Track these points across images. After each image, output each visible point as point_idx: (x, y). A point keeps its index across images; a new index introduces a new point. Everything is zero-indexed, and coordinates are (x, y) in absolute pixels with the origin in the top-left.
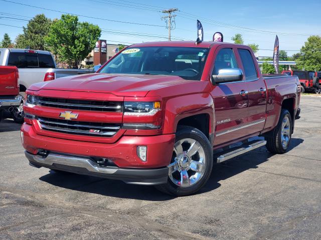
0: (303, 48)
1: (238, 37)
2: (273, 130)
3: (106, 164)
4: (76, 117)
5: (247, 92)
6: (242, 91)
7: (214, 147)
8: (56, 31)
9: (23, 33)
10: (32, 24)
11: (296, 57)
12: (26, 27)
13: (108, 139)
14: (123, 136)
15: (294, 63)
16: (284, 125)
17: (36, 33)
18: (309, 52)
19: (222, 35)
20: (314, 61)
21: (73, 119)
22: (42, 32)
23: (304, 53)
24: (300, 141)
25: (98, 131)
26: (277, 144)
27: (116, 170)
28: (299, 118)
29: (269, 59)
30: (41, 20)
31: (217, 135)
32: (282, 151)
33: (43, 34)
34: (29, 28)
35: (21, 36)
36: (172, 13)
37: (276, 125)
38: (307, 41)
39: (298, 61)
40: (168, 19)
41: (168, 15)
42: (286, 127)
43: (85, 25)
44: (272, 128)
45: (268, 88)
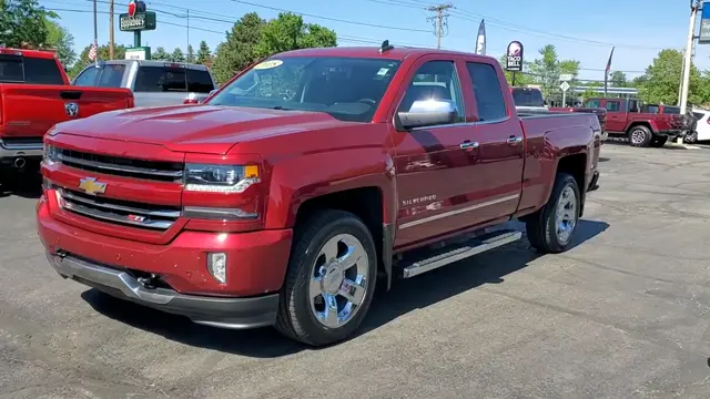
0: (650, 67)
1: (549, 50)
2: (540, 210)
3: (156, 283)
4: (103, 190)
5: (476, 144)
6: (468, 141)
7: (394, 249)
8: (271, 38)
9: (225, 40)
10: (239, 27)
11: (639, 81)
12: (230, 32)
13: (157, 236)
14: (183, 230)
15: (634, 91)
16: (562, 201)
17: (244, 41)
18: (661, 74)
19: (521, 46)
20: (667, 88)
21: (98, 193)
22: (253, 40)
23: (650, 77)
24: (602, 226)
25: (142, 219)
26: (547, 236)
27: (172, 297)
28: (596, 188)
29: (597, 83)
30: (251, 21)
31: (401, 227)
32: (557, 248)
33: (254, 42)
34: (235, 34)
35: (223, 45)
36: (444, 11)
37: (546, 202)
38: (658, 57)
39: (642, 89)
40: (438, 20)
41: (436, 13)
42: (567, 207)
43: (315, 30)
44: (537, 208)
45: (528, 137)
